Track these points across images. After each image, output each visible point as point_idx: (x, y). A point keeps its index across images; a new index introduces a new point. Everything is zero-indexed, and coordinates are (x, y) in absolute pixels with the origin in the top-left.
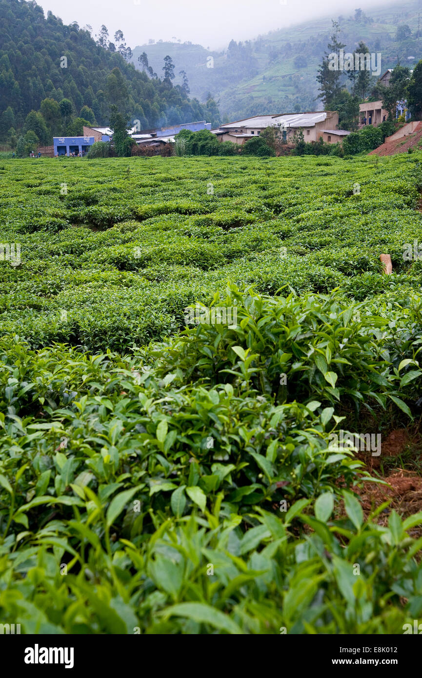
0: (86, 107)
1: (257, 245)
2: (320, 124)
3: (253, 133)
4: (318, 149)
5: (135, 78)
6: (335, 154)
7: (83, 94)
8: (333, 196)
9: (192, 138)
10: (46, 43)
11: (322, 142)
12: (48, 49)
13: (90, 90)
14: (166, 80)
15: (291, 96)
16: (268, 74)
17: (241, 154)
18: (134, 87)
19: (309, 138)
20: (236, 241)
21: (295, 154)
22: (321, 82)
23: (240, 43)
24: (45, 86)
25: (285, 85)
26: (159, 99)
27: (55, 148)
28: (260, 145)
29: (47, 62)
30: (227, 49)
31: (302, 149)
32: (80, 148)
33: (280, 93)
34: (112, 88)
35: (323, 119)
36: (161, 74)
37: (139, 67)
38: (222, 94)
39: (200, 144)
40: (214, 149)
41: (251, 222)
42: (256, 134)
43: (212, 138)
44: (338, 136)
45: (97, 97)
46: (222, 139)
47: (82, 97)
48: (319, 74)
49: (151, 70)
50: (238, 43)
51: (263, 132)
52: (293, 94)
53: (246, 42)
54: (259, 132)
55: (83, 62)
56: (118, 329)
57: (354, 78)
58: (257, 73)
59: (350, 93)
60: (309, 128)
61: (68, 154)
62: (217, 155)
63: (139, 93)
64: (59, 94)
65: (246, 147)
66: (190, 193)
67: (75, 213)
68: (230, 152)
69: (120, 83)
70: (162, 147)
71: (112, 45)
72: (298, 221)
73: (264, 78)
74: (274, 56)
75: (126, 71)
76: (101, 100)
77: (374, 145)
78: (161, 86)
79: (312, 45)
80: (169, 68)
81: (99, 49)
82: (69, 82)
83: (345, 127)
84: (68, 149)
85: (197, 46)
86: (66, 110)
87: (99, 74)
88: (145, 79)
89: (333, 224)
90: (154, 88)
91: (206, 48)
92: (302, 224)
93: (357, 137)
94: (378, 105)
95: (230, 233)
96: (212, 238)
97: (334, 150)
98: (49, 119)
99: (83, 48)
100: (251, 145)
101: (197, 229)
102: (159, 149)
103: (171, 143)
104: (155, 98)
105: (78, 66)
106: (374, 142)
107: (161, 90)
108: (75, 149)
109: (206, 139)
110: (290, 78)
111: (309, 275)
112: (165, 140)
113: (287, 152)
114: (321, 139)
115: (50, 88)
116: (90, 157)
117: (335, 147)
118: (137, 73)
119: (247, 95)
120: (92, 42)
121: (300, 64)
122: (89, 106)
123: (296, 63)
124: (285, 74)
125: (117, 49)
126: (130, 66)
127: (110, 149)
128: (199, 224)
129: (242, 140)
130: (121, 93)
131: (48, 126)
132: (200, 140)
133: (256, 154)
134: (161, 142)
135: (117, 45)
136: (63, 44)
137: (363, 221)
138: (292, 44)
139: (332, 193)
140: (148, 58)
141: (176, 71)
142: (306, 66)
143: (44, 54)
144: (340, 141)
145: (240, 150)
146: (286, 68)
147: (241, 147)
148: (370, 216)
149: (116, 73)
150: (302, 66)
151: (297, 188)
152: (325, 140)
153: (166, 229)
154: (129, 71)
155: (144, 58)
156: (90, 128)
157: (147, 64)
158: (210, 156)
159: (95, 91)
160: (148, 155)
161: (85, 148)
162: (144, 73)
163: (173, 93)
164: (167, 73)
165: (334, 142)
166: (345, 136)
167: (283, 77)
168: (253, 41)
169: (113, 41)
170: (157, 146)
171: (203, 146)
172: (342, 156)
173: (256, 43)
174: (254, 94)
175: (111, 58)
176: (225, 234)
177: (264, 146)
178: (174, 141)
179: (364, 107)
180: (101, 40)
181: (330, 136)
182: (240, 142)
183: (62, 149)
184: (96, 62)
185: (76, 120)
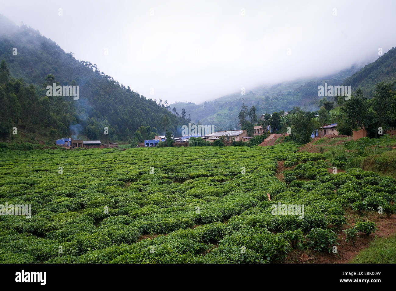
0: (154, 127)
1: (232, 189)
2: (240, 135)
3: (217, 138)
4: (240, 144)
5: (171, 117)
6: (247, 146)
7: (153, 123)
8: (250, 169)
9: (195, 140)
10: (141, 106)
11: (242, 141)
12: (141, 108)
13: (156, 121)
14: (183, 117)
15: (228, 121)
16: (219, 113)
17: (213, 145)
18: (171, 120)
19: (237, 140)
20: (225, 187)
21: (232, 145)
22: (240, 118)
23: (209, 102)
24: (140, 120)
25: (225, 117)
26: (180, 124)
27: (145, 144)
28: (220, 142)
29: (140, 112)
30: (204, 105)
31: (234, 144)
32: (154, 143)
33: (224, 120)
34: (164, 121)
35: (241, 133)
36: (181, 116)
37: (173, 113)
38: (202, 120)
39: (198, 142)
40: (203, 144)
41: (227, 180)
42: (218, 138)
43: (202, 140)
44: (247, 139)
45: (158, 124)
46: (206, 140)
47: (153, 124)
48: (239, 116)
49: (177, 113)
50: (208, 102)
51: (220, 137)
52: (229, 120)
53: (211, 102)
54: (219, 137)
55: (153, 112)
56: (210, 216)
57: (251, 117)
58: (215, 113)
59: (250, 122)
60: (237, 136)
61: (150, 146)
62: (204, 146)
63: (173, 122)
64: (145, 123)
65: (214, 143)
66: (203, 166)
67: (170, 176)
68: (209, 145)
69: (167, 120)
70: (184, 143)
71: (163, 105)
72: (241, 180)
73: (218, 114)
74: (221, 107)
75: (168, 114)
76: (160, 125)
77: (260, 142)
78: (181, 119)
79: (235, 103)
80: (184, 113)
81: (159, 107)
82: (148, 119)
83: (249, 136)
84: (150, 144)
85: (193, 103)
86: (148, 130)
87: (159, 116)
88: (175, 117)
89: (252, 181)
90: (178, 120)
91: (196, 104)
92: (243, 181)
93: (254, 139)
94: (260, 127)
95: (222, 184)
96: (217, 186)
97: (246, 144)
98: (142, 133)
99: (153, 107)
100: (216, 142)
101: (212, 183)
102: (183, 144)
103: (187, 142)
104: (179, 123)
105: (152, 113)
106: (260, 141)
107: (181, 121)
108: (152, 144)
109: (200, 140)
110: (227, 114)
111: (250, 201)
112: (185, 140)
113: (229, 144)
114: (241, 140)
115: (141, 122)
116: (158, 147)
117: (246, 143)
118: (172, 115)
119: (212, 121)
120: (156, 105)
121: (231, 109)
122: (155, 127)
123: (229, 109)
124: (225, 113)
125: (165, 107)
126: (170, 112)
127: (165, 144)
128: (212, 181)
129: (213, 140)
130: (168, 123)
131: (142, 136)
132: (198, 141)
133: (218, 145)
134: (184, 141)
135: (165, 105)
136: (146, 106)
137: (261, 181)
138: (227, 102)
139: (250, 168)
140: (176, 109)
141: (186, 114)
142: (233, 110)
143: (140, 110)
144: (248, 141)
145: (212, 144)
146: (225, 111)
147: (213, 143)
148: (263, 179)
149: (166, 116)
150: (232, 110)
151: (237, 164)
152: (243, 140)
153: (202, 183)
154: (169, 114)
155: (174, 109)
156: (157, 136)
157: (176, 111)
158: (202, 146)
159: (157, 122)
160: (179, 146)
161: (156, 143)
162: (175, 115)
163: (185, 121)
164: (183, 115)
165: (246, 141)
166: (250, 139)
167: (225, 114)
168: (213, 102)
169: (164, 104)
170: (182, 143)
171: (199, 143)
172: (249, 146)
173: (214, 102)
174: (214, 120)
175: (163, 110)
176: (221, 185)
177: (221, 143)
178: (188, 141)
179: (255, 128)
180: (160, 104)
181: (244, 139)
182: (212, 141)
183: (147, 144)
184: (158, 112)
185: (152, 133)
